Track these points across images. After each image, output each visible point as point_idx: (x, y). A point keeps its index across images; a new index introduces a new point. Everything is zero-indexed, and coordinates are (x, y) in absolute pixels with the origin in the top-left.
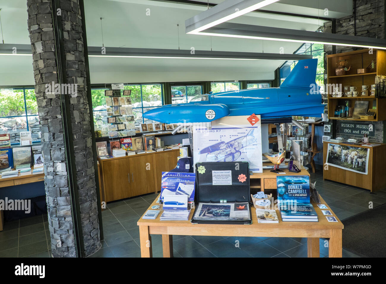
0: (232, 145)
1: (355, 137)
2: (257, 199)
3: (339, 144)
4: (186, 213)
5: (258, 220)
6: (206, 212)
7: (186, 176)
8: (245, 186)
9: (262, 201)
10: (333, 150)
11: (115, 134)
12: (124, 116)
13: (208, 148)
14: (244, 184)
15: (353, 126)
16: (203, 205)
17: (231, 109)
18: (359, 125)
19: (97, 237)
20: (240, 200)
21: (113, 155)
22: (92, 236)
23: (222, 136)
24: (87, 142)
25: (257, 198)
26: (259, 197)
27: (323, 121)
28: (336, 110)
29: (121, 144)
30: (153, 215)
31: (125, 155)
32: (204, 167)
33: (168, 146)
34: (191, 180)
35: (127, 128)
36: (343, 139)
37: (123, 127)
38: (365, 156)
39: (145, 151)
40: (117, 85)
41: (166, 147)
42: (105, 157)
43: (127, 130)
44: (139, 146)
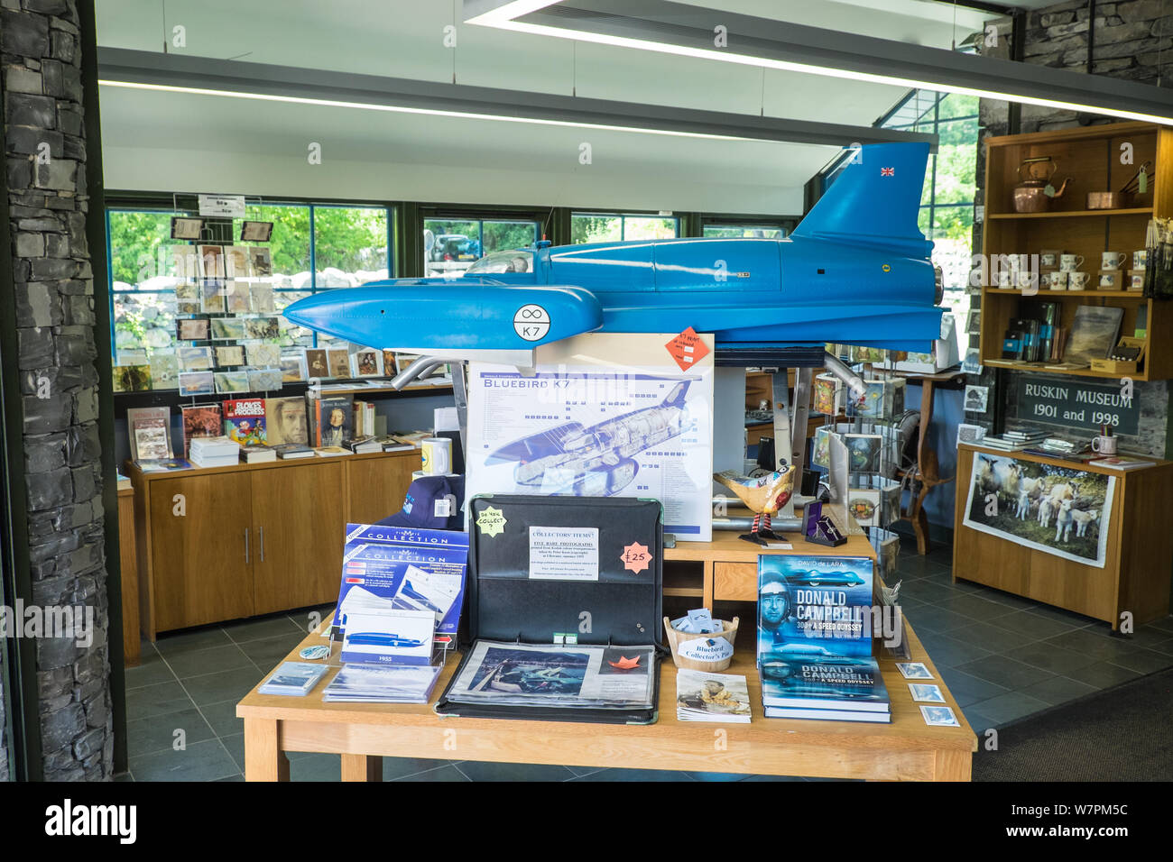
0: (605, 438)
1: (1072, 432)
2: (683, 635)
3: (1012, 454)
4: (426, 676)
5: (679, 709)
6: (496, 676)
7: (434, 542)
8: (645, 586)
9: (703, 641)
10: (989, 477)
11: (202, 382)
12: (241, 315)
13: (520, 443)
14: (643, 581)
15: (1063, 393)
16: (490, 649)
17: (610, 305)
18: (1085, 393)
19: (100, 762)
20: (626, 638)
21: (191, 458)
22: (80, 758)
24: (78, 402)
25: (687, 629)
26: (691, 628)
27: (963, 370)
28: (1008, 337)
29: (224, 418)
30: (299, 682)
31: (235, 462)
32: (500, 512)
33: (400, 435)
34: (451, 556)
35: (250, 361)
36: (1028, 438)
37: (235, 356)
38: (1098, 501)
39: (314, 449)
40: (220, 201)
41: (395, 436)
42: (161, 465)
43: (250, 370)
44: (293, 430)
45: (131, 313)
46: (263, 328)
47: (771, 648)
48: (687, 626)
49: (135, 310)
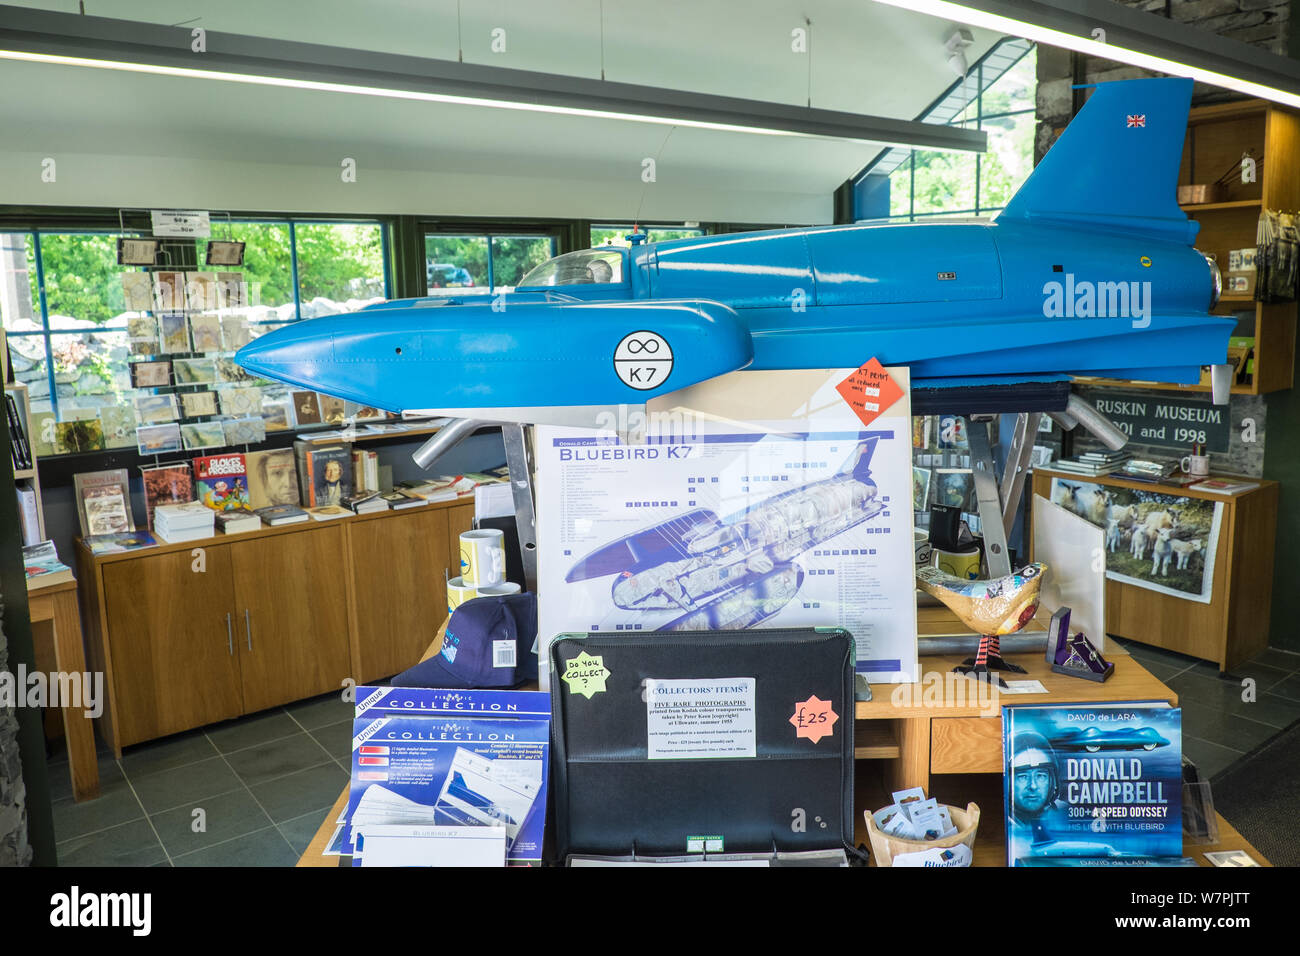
0: (752, 534)
1: (1151, 451)
2: (898, 841)
3: (1095, 480)
7: (496, 709)
8: (830, 761)
9: (933, 854)
11: (167, 438)
12: (212, 355)
13: (620, 545)
14: (825, 754)
15: (1140, 409)
18: (1165, 408)
21: (156, 530)
23: (701, 480)
29: (195, 479)
32: (599, 659)
34: (522, 730)
35: (224, 409)
36: (1109, 460)
37: (205, 404)
38: (1202, 530)
39: (308, 510)
40: (179, 217)
41: (403, 489)
42: (117, 543)
43: (226, 419)
44: (280, 488)
45: (97, 355)
46: (238, 370)
47: (1030, 849)
48: (901, 823)
49: (101, 351)
